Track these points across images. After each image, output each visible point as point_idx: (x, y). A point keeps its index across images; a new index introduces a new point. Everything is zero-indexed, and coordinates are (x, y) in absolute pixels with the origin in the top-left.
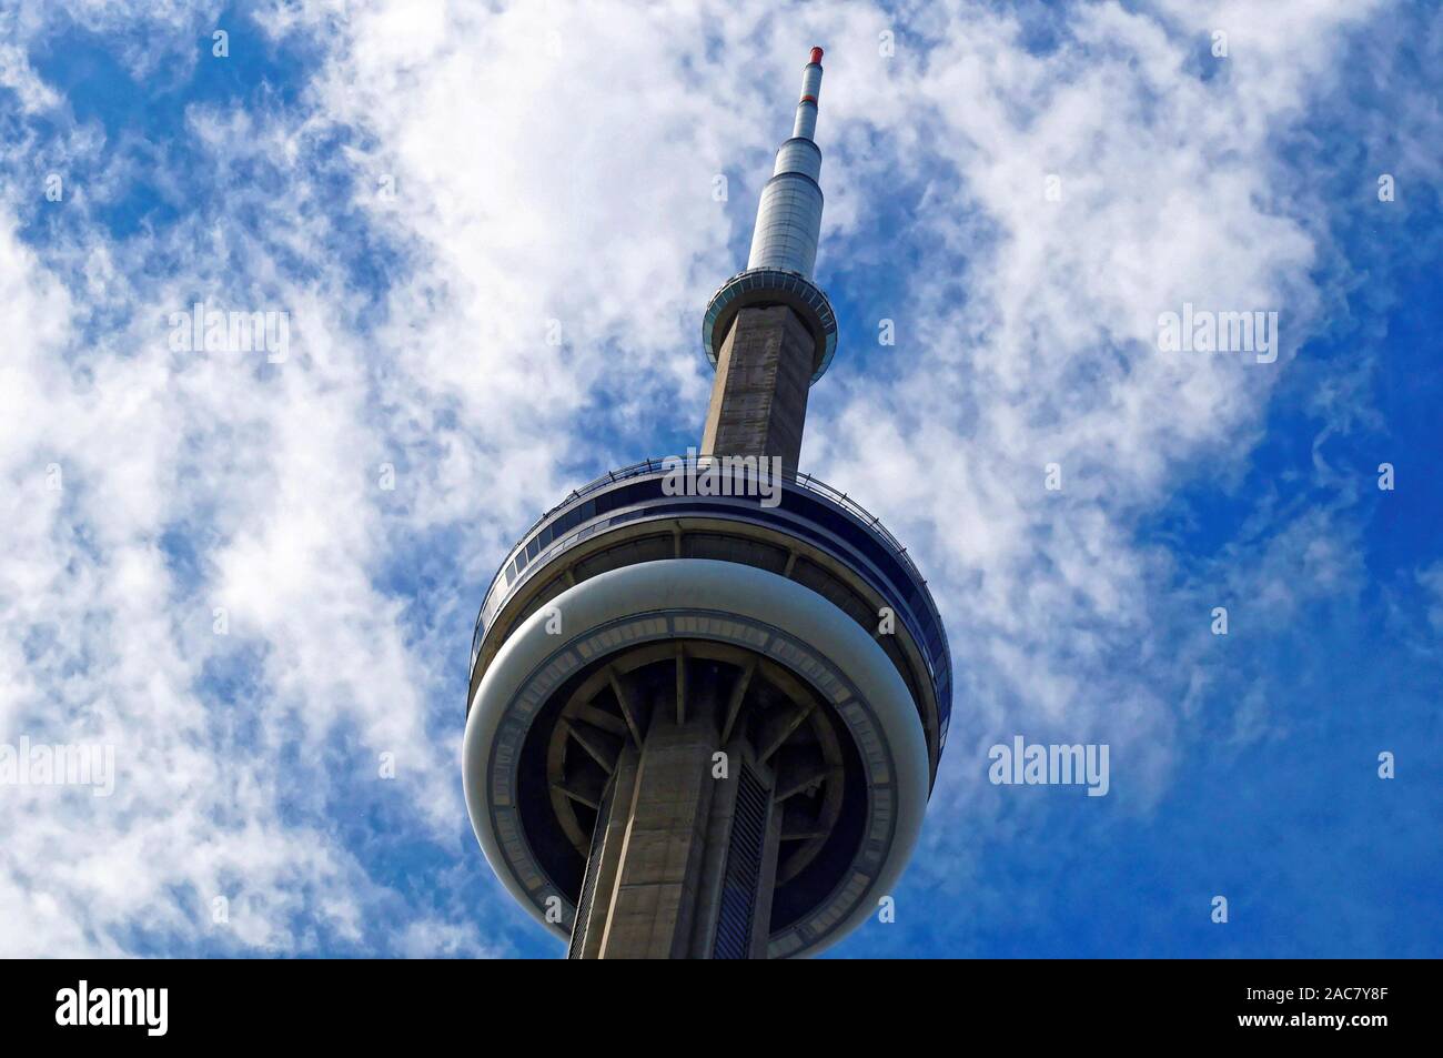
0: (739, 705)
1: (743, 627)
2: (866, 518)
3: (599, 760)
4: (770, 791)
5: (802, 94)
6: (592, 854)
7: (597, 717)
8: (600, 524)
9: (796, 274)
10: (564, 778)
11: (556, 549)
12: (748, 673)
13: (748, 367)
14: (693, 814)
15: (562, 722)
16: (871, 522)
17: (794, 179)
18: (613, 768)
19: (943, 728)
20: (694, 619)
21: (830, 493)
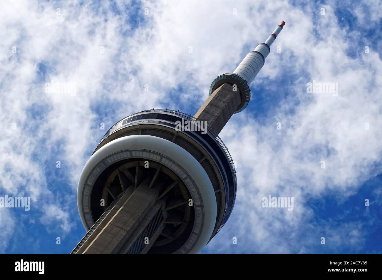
0: (168, 191)
1: (181, 170)
2: (230, 158)
3: (122, 186)
4: (165, 219)
5: (273, 32)
6: (107, 211)
7: (128, 174)
8: (156, 122)
9: (246, 81)
10: (110, 186)
11: (140, 122)
12: (175, 184)
13: (219, 100)
14: (140, 214)
15: (117, 170)
16: (231, 160)
17: (259, 55)
18: (125, 190)
19: (221, 226)
20: (168, 161)
21: (223, 146)
